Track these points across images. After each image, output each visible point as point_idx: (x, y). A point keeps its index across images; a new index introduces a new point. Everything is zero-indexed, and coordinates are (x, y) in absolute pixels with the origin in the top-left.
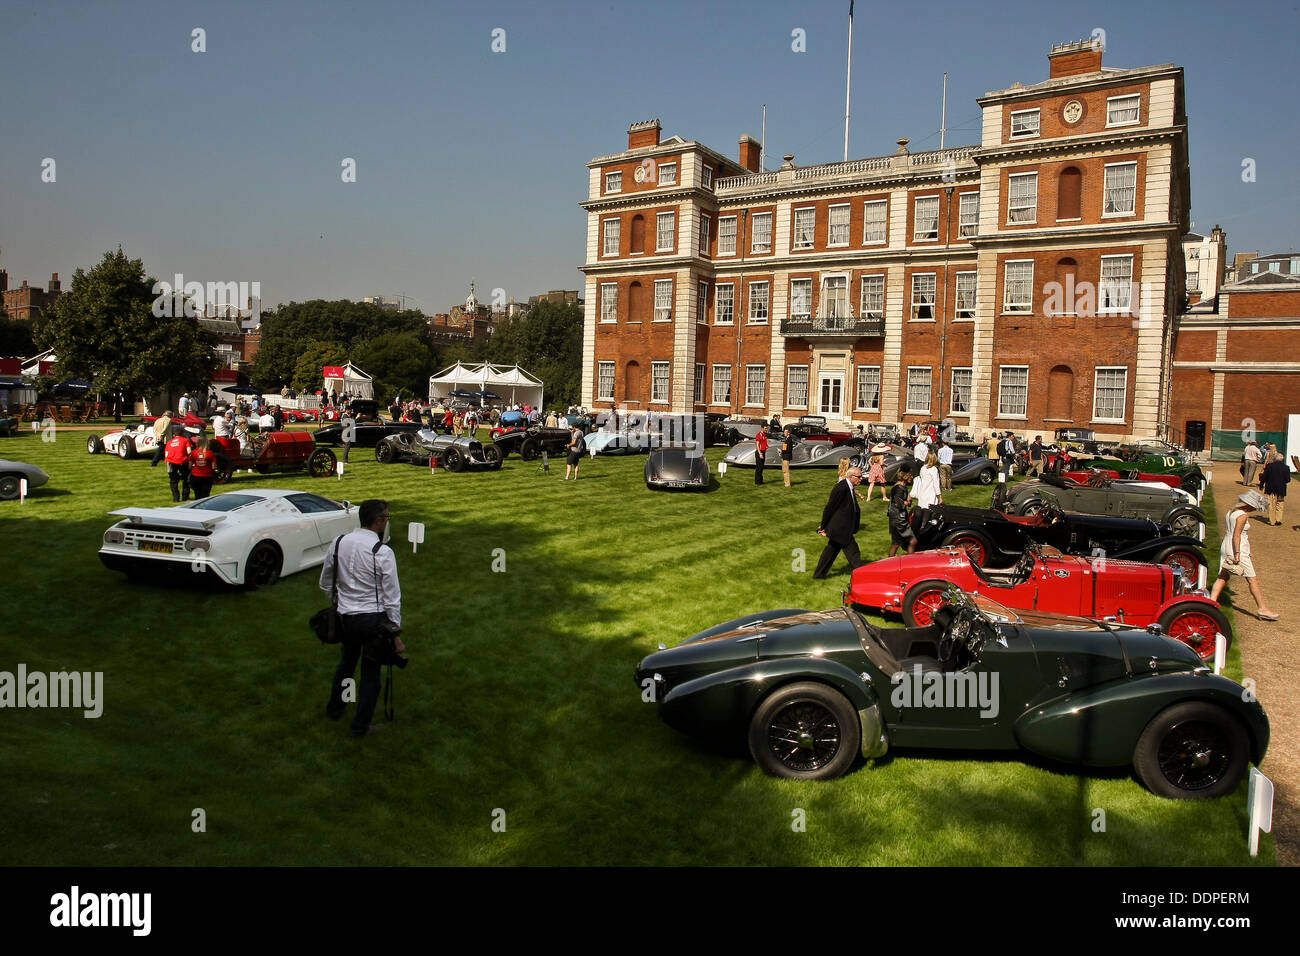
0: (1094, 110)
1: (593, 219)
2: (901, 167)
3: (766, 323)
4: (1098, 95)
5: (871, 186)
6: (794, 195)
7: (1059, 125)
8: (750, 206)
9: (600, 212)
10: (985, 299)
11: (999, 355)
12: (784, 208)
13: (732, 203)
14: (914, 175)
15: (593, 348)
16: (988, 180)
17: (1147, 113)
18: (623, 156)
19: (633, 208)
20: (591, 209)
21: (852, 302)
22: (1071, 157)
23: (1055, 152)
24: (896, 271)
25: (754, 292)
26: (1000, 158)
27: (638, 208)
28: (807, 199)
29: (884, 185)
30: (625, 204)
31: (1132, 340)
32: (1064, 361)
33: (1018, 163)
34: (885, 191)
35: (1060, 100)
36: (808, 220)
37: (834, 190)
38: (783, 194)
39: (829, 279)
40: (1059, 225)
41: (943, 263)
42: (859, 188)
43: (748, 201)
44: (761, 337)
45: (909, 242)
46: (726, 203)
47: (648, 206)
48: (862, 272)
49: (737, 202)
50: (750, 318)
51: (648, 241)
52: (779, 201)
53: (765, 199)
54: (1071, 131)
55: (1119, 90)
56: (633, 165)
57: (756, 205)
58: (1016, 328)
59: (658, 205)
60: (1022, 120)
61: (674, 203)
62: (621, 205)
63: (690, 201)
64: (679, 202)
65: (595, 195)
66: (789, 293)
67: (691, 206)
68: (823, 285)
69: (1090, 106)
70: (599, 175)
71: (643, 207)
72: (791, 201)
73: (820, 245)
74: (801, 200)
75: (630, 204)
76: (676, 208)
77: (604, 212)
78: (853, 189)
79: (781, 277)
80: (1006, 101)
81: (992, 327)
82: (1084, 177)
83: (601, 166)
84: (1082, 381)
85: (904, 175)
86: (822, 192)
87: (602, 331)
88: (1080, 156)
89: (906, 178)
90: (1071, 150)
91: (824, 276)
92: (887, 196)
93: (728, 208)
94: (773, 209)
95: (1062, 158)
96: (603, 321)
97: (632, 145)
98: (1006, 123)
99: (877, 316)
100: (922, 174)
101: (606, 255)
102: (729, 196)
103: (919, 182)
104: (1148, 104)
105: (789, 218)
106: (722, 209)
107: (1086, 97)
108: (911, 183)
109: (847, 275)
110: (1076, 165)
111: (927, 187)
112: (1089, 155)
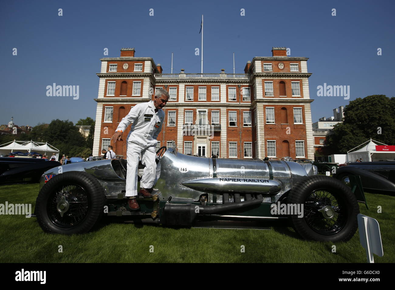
0: (287, 66)
1: (102, 81)
2: (224, 77)
3: (175, 126)
4: (288, 62)
5: (214, 82)
6: (186, 82)
7: (278, 69)
8: (168, 84)
9: (106, 78)
10: (260, 119)
11: (266, 137)
12: (182, 86)
13: (161, 82)
14: (229, 80)
15: (100, 133)
16: (258, 82)
17: (301, 69)
18: (118, 59)
19: (122, 78)
20: (102, 77)
21: (208, 120)
22: (282, 78)
23: (278, 76)
24: (223, 110)
25: (169, 115)
26: (263, 76)
27: (124, 78)
28: (191, 84)
29: (219, 82)
30: (119, 76)
31: (304, 132)
32: (286, 139)
33: (267, 78)
34: (219, 84)
35: (277, 62)
36: (191, 91)
37: (201, 82)
38: (182, 81)
39: (199, 111)
40: (280, 97)
41: (239, 108)
42: (210, 82)
43: (168, 82)
44: (173, 131)
45: (227, 101)
46: (159, 82)
47: (129, 78)
48: (211, 109)
49: (164, 82)
50: (168, 124)
51: (128, 91)
52: (180, 84)
53: (175, 82)
54: (281, 71)
55: (293, 62)
56: (123, 62)
57: (171, 84)
58: (271, 128)
59: (134, 78)
60: (266, 66)
61: (141, 78)
62: (117, 76)
63: (148, 78)
64: (143, 78)
65: (104, 71)
66: (184, 115)
67: (149, 80)
68: (198, 113)
69: (286, 65)
70: (107, 64)
71: (127, 78)
72: (184, 84)
73: (196, 99)
74: (188, 84)
75: (121, 76)
76: (142, 80)
77: (108, 78)
78: (208, 82)
79: (181, 110)
80: (262, 60)
81: (263, 128)
82: (286, 84)
83: (107, 61)
84: (292, 145)
85: (226, 79)
86: (197, 82)
87: (103, 125)
88: (284, 78)
89: (226, 81)
90: (283, 76)
91: (198, 110)
92: (219, 86)
93: (159, 84)
94: (178, 86)
95: (279, 78)
96: (105, 122)
97: (123, 55)
98: (262, 66)
99: (218, 124)
100: (232, 80)
101: (107, 95)
102: (161, 80)
103: (230, 82)
104: (301, 67)
105: (184, 90)
106: (157, 84)
107: (284, 62)
108: (228, 82)
109: (207, 110)
110: (283, 81)
111: (232, 84)
112: (287, 78)
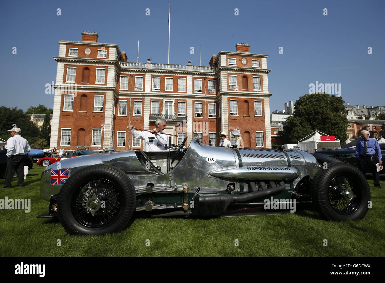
0: (249, 62)
1: (61, 67)
2: (190, 69)
3: (141, 116)
4: (250, 58)
5: (181, 73)
6: (153, 72)
7: (241, 64)
8: (134, 73)
9: (65, 63)
10: (225, 111)
11: (230, 128)
12: (148, 76)
13: (127, 71)
14: (195, 72)
15: (58, 122)
16: (224, 75)
17: (261, 65)
18: (79, 43)
19: (83, 64)
20: (61, 61)
21: (175, 110)
22: (245, 73)
23: (241, 71)
24: (190, 101)
25: (135, 105)
26: (228, 70)
27: (86, 64)
28: (157, 74)
29: (185, 73)
30: (80, 62)
31: (263, 124)
32: (247, 130)
33: (231, 72)
34: (185, 75)
35: (241, 57)
36: (158, 82)
37: (168, 73)
38: (149, 71)
39: (165, 102)
40: (243, 91)
41: (204, 100)
42: (177, 73)
43: (134, 71)
44: (139, 121)
45: (193, 92)
46: (125, 71)
47: (92, 65)
48: (178, 100)
49: (129, 71)
50: (134, 114)
51: (91, 78)
52: (146, 73)
53: (141, 71)
54: (244, 66)
55: (255, 58)
56: (84, 47)
57: (137, 73)
58: (234, 120)
59: (97, 65)
60: (231, 61)
61: (105, 65)
62: (77, 62)
63: (113, 66)
64: (107, 65)
65: (62, 54)
66: (151, 106)
67: (114, 68)
68: (164, 103)
69: (248, 61)
70: (66, 48)
71: (89, 64)
72: (151, 74)
73: (162, 90)
74: (155, 74)
75: (83, 62)
76: (107, 68)
77: (67, 63)
78: (175, 73)
79: (147, 100)
80: (227, 54)
81: (227, 119)
82: (248, 79)
83: (67, 44)
84: (252, 136)
85: (192, 71)
86: (164, 72)
87: (63, 115)
88: (247, 73)
90: (246, 71)
91: (164, 101)
92: (186, 77)
93: (125, 73)
94: (144, 76)
95: (242, 73)
96: (64, 110)
97: (84, 40)
98: (227, 60)
99: (184, 115)
100: (198, 72)
101: (67, 82)
102: (126, 68)
103: (196, 74)
104: (261, 63)
105: (150, 79)
106: (122, 73)
107: (247, 58)
108: (194, 74)
109: (173, 101)
110: (246, 75)
111: (198, 76)
112: (249, 73)
